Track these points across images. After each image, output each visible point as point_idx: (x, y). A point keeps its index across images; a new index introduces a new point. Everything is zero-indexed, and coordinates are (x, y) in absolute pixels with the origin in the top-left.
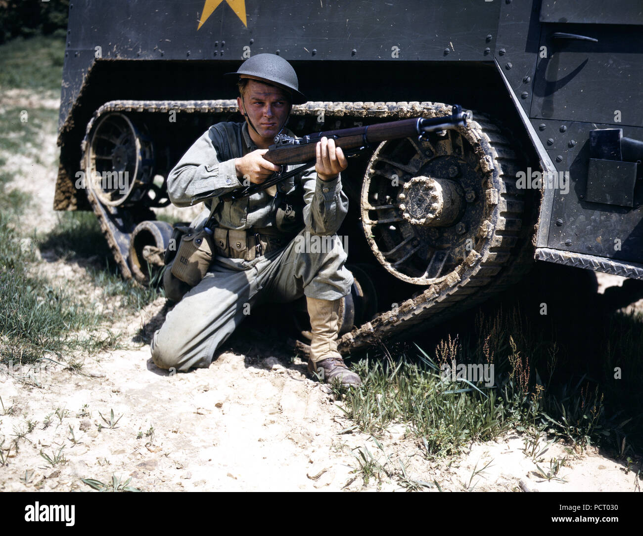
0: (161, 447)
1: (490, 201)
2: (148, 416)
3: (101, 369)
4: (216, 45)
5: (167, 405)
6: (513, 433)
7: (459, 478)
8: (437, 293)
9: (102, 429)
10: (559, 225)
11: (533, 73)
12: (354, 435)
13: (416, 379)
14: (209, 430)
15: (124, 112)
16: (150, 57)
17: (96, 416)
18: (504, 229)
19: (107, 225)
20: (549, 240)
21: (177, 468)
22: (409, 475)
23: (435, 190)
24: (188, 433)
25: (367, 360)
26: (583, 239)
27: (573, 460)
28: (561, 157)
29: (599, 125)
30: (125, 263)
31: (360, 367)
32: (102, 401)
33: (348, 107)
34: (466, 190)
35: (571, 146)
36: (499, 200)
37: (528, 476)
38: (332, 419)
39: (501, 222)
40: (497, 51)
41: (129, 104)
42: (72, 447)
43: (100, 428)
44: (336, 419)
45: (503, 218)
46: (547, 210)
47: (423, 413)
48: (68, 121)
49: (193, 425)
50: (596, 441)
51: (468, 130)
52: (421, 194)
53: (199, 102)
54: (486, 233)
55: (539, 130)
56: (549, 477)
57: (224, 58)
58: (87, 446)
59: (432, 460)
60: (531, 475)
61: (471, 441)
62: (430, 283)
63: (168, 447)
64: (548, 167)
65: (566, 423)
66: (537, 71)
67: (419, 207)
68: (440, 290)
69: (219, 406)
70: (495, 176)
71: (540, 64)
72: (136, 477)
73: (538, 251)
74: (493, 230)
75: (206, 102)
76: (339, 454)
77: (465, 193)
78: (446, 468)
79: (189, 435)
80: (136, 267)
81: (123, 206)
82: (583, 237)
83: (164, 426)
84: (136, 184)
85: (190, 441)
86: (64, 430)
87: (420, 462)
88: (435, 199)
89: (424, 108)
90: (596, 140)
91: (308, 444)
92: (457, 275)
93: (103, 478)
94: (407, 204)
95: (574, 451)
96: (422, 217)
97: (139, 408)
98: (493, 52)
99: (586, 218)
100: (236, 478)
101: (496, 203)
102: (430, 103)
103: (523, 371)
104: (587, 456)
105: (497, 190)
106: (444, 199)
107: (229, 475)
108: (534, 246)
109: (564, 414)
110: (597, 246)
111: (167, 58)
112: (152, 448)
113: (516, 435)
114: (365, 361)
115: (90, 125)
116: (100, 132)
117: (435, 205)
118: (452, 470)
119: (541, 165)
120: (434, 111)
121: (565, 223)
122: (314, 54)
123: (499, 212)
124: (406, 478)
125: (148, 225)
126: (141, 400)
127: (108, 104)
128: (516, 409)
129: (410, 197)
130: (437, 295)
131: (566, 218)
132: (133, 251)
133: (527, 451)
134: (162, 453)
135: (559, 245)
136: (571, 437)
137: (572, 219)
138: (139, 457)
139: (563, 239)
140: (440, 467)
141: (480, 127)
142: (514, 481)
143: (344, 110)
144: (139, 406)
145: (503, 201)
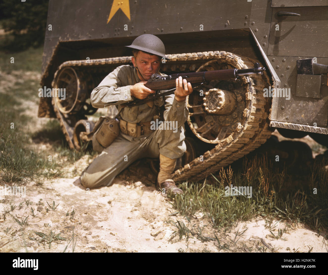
0: (78, 220)
1: (248, 99)
2: (73, 206)
3: (52, 186)
4: (116, 30)
5: (84, 202)
6: (260, 218)
7: (230, 238)
8: (222, 147)
9: (49, 211)
10: (282, 109)
11: (268, 33)
12: (177, 217)
13: (212, 192)
14: (104, 213)
15: (72, 66)
16: (85, 39)
17: (46, 205)
18: (255, 113)
19: (63, 123)
20: (277, 117)
21: (85, 230)
22: (203, 234)
23: (221, 95)
24: (92, 214)
25: (187, 182)
26: (295, 116)
27: (291, 230)
28: (283, 75)
29: (302, 57)
30: (71, 141)
31: (183, 186)
32: (50, 199)
33: (179, 56)
34: (237, 96)
35: (288, 69)
36: (252, 98)
37: (266, 237)
38: (166, 209)
39: (253, 109)
40: (251, 23)
41: (74, 62)
42: (32, 219)
43: (47, 210)
44: (168, 209)
45: (254, 107)
46: (276, 101)
47: (213, 206)
48: (46, 72)
49: (95, 211)
50: (303, 221)
51: (237, 63)
52: (214, 98)
53: (107, 59)
54: (246, 115)
55: (272, 61)
56: (277, 238)
57: (120, 36)
58: (40, 218)
59: (216, 228)
60: (268, 237)
61: (238, 221)
62: (218, 142)
63: (81, 220)
64: (276, 79)
65: (288, 212)
66: (270, 32)
67: (213, 104)
68: (223, 145)
69: (110, 203)
70: (250, 86)
71: (272, 29)
72: (63, 233)
73: (271, 122)
74: (249, 113)
75: (111, 59)
76: (168, 224)
77: (236, 97)
78: (223, 232)
79: (93, 215)
80: (76, 143)
81: (71, 113)
82: (295, 115)
83: (80, 211)
84: (77, 102)
85: (93, 218)
86: (29, 210)
87: (210, 229)
88: (221, 99)
89: (215, 54)
90: (300, 65)
91: (153, 220)
92: (232, 137)
93: (46, 233)
94: (207, 103)
95: (291, 226)
96: (215, 109)
97: (69, 203)
98: (249, 23)
99: (296, 105)
100: (114, 235)
101: (251, 99)
102: (218, 52)
103: (266, 185)
104: (298, 228)
105: (251, 93)
106: (225, 99)
107: (111, 234)
108: (269, 120)
109: (286, 207)
110: (302, 119)
111: (92, 38)
112: (73, 220)
113: (262, 218)
114: (185, 183)
115: (56, 74)
116: (60, 78)
117: (221, 102)
118: (227, 234)
119: (273, 78)
120: (220, 55)
121: (285, 108)
122: (162, 31)
123: (252, 104)
124: (202, 236)
125: (83, 121)
126: (70, 199)
127: (65, 63)
128: (262, 205)
129: (209, 99)
130: (222, 148)
131: (286, 106)
132: (75, 135)
133: (267, 226)
134: (78, 223)
135: (283, 119)
136: (290, 219)
137: (289, 106)
138: (66, 224)
139: (285, 116)
140: (220, 232)
141: (243, 62)
142: (258, 239)
143: (177, 58)
144: (69, 202)
145: (254, 98)
